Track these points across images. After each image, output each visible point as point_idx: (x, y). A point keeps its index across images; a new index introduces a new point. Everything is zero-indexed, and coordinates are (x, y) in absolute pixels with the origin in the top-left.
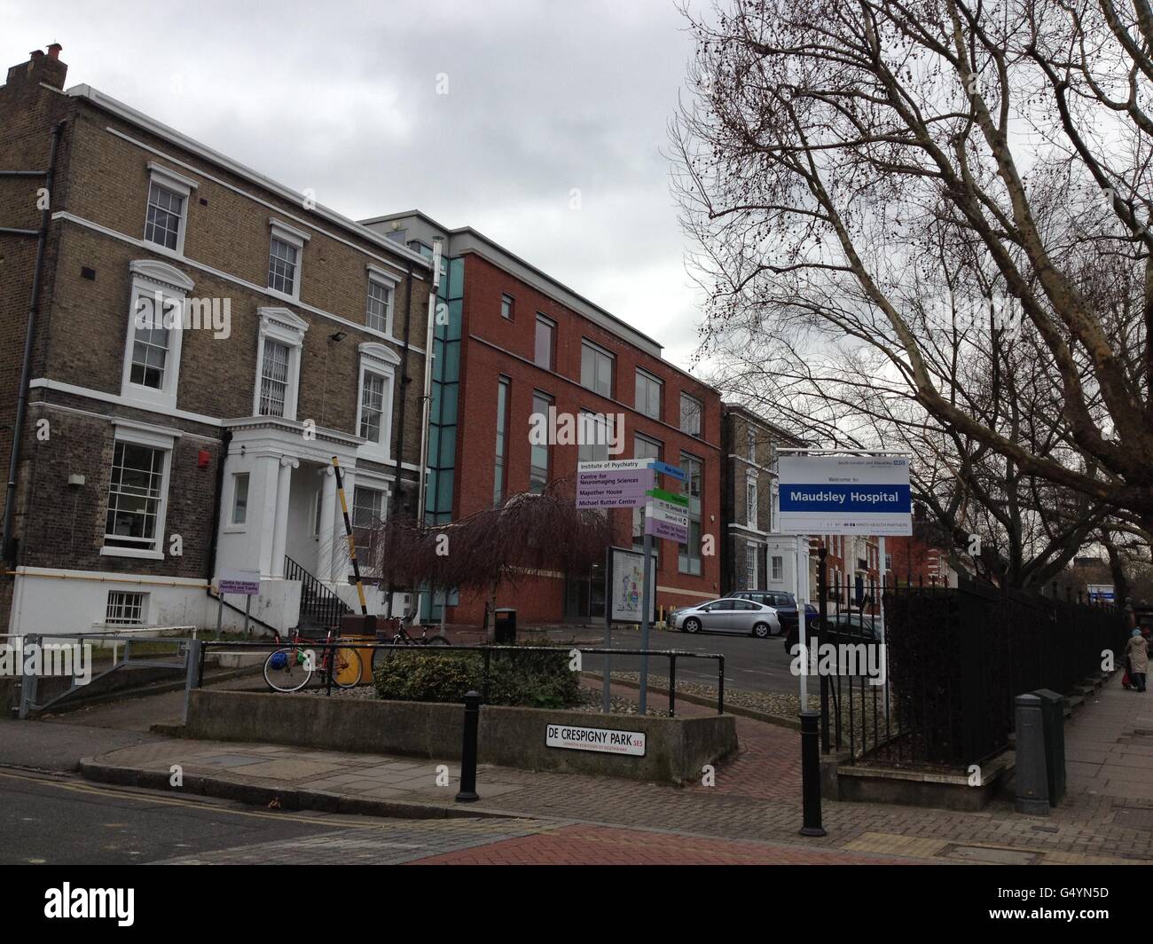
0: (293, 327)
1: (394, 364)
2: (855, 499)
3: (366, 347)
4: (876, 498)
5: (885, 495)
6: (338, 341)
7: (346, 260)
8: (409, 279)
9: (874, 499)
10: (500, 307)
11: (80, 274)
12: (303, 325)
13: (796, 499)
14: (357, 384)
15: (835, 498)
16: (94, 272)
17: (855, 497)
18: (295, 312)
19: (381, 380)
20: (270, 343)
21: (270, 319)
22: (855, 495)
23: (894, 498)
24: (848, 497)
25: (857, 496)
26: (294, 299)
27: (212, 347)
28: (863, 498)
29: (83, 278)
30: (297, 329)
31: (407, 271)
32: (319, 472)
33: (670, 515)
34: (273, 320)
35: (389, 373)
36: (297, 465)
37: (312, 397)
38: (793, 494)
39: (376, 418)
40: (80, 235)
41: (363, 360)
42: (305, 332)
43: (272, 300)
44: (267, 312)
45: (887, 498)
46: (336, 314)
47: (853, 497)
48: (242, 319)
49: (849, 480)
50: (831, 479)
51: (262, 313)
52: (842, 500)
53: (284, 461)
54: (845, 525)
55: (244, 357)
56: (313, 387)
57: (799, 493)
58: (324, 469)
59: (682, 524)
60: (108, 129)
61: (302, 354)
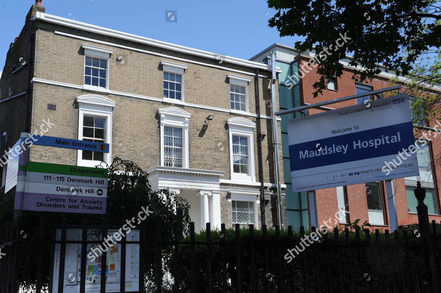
0: (181, 117)
1: (251, 128)
2: (357, 147)
3: (231, 121)
4: (378, 142)
5: (387, 138)
7: (213, 75)
9: (375, 143)
11: (47, 108)
12: (188, 115)
13: (304, 157)
14: (229, 142)
15: (337, 149)
16: (55, 106)
17: (358, 145)
18: (182, 108)
19: (245, 139)
20: (168, 128)
21: (165, 115)
22: (357, 143)
23: (397, 138)
24: (351, 146)
25: (359, 144)
26: (182, 102)
27: (131, 135)
28: (365, 144)
29: (48, 110)
30: (184, 117)
31: (254, 74)
33: (62, 187)
34: (168, 115)
35: (250, 133)
36: (178, 192)
37: (199, 153)
38: (301, 152)
39: (245, 159)
40: (45, 88)
41: (231, 129)
42: (189, 118)
43: (167, 104)
44: (163, 111)
45: (389, 140)
46: (210, 105)
47: (355, 145)
48: (149, 117)
49: (350, 129)
50: (334, 132)
51: (161, 112)
52: (345, 150)
54: (350, 174)
56: (198, 148)
57: (307, 151)
58: (199, 193)
59: (95, 195)
60: (56, 32)
61: (189, 130)
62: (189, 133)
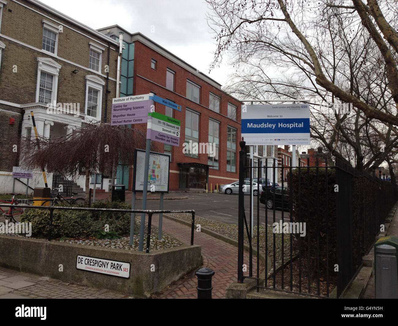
0: (54, 67)
1: (102, 85)
2: (281, 126)
3: (88, 77)
4: (292, 126)
5: (296, 124)
6: (76, 73)
7: (79, 40)
8: (109, 49)
9: (290, 126)
10: (150, 64)
12: (59, 66)
13: (250, 127)
14: (85, 93)
15: (270, 126)
17: (281, 125)
18: (55, 60)
19: (96, 92)
20: (43, 73)
21: (43, 63)
22: (281, 124)
23: (301, 125)
24: (277, 125)
25: (282, 125)
26: (55, 55)
28: (285, 126)
30: (56, 68)
31: (108, 46)
32: (65, 128)
34: (44, 63)
35: (100, 88)
36: (53, 124)
37: (64, 97)
38: (248, 124)
39: (95, 107)
41: (88, 82)
42: (60, 69)
43: (44, 55)
44: (41, 59)
45: (298, 125)
46: (75, 62)
47: (279, 125)
48: (30, 62)
49: (277, 116)
50: (268, 116)
51: (39, 60)
52: (274, 127)
53: (46, 122)
54: (275, 140)
55: (31, 78)
56: (64, 93)
57: (252, 124)
58: (66, 126)
61: (59, 78)
62: (59, 80)
